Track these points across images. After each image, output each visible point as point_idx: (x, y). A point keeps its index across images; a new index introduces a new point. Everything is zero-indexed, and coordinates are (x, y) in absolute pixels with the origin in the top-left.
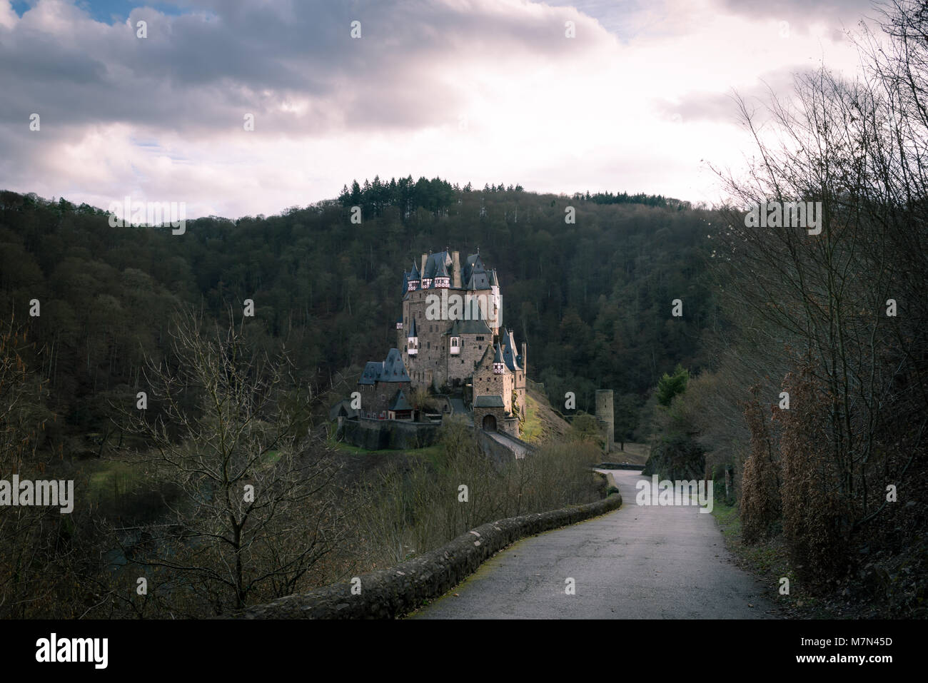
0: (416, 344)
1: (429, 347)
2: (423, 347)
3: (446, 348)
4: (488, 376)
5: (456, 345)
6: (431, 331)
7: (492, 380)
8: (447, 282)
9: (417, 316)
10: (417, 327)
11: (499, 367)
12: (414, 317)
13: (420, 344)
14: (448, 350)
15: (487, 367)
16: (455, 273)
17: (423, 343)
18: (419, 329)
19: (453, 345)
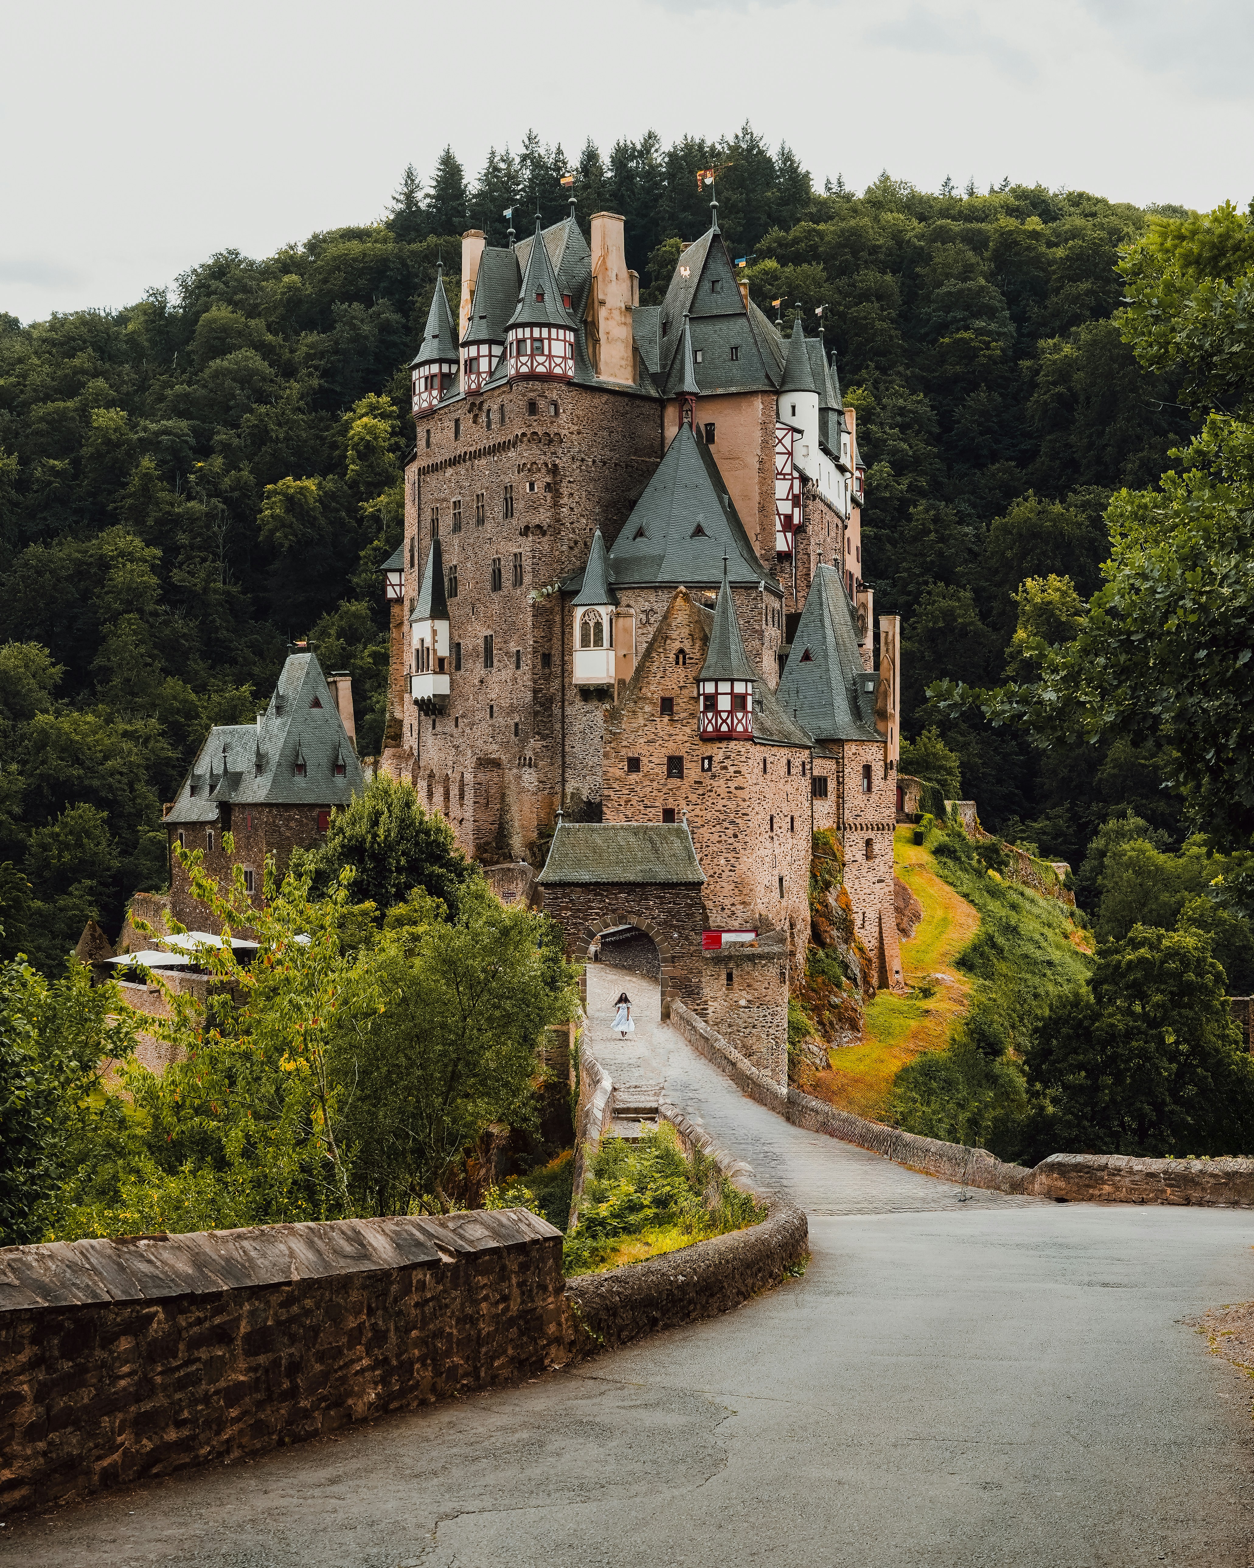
0: (443, 650)
1: (488, 662)
2: (468, 664)
3: (556, 660)
4: (671, 748)
5: (598, 642)
6: (497, 585)
7: (692, 771)
8: (558, 349)
9: (446, 522)
10: (446, 572)
11: (724, 703)
12: (434, 531)
13: (456, 647)
14: (566, 669)
15: (667, 705)
16: (603, 313)
17: (468, 644)
18: (454, 581)
19: (585, 643)
